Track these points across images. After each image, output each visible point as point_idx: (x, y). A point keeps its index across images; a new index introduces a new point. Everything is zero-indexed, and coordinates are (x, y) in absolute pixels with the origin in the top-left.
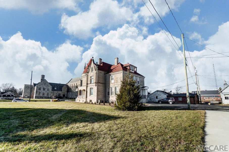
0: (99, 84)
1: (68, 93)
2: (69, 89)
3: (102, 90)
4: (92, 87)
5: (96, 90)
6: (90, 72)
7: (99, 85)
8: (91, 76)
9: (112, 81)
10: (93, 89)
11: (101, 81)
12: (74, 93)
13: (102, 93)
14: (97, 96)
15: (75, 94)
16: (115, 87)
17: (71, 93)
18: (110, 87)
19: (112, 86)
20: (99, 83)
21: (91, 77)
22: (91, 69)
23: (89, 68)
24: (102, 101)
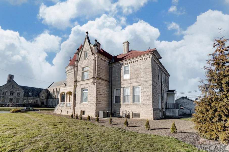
0: (100, 81)
1: (49, 100)
2: (49, 95)
3: (105, 92)
4: (86, 86)
5: (95, 92)
6: (80, 60)
7: (100, 83)
8: (83, 66)
9: (126, 77)
10: (87, 90)
11: (104, 75)
12: (56, 100)
13: (105, 99)
14: (96, 103)
15: (57, 102)
16: (133, 87)
17: (51, 100)
18: (121, 87)
19: (126, 86)
20: (100, 78)
21: (83, 68)
22: (83, 54)
23: (80, 53)
24: (107, 113)
